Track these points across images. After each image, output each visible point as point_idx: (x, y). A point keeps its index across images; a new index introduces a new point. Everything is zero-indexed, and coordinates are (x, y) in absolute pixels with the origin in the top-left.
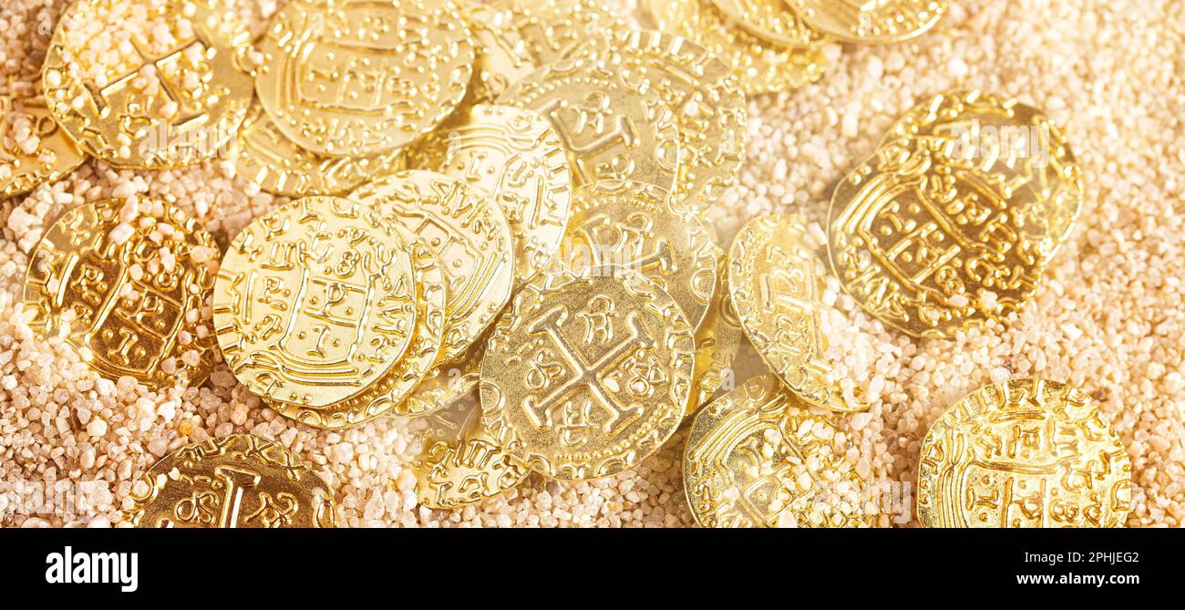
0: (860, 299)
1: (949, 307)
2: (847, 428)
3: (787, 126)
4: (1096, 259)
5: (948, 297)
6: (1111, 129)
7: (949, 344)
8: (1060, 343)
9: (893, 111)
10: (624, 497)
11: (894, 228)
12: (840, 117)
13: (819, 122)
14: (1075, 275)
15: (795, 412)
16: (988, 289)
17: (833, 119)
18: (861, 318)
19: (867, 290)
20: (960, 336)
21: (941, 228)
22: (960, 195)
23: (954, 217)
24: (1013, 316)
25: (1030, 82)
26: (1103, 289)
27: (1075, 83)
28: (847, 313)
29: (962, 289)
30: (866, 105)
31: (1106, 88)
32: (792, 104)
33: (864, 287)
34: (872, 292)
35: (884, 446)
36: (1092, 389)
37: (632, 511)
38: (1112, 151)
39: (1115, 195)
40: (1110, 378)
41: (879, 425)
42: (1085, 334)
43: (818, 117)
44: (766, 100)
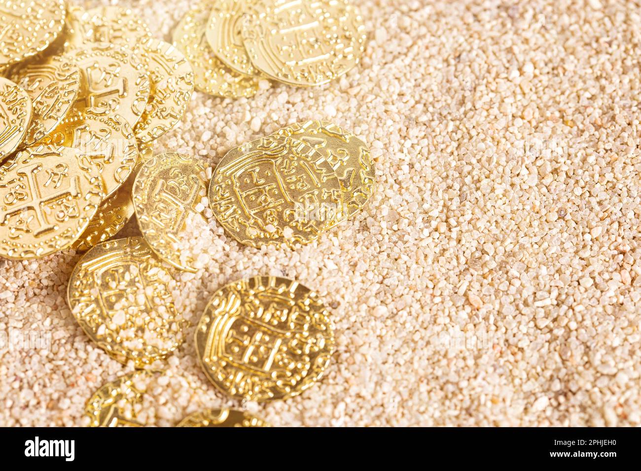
0: (216, 212)
1: (265, 231)
2: (178, 279)
3: (222, 116)
4: (366, 234)
5: (266, 225)
6: (406, 168)
7: (255, 250)
8: (320, 269)
9: (283, 122)
10: (40, 280)
11: (252, 181)
12: (252, 118)
13: (239, 118)
14: (350, 238)
15: (153, 262)
16: (291, 227)
17: (248, 118)
18: (213, 223)
19: (222, 209)
20: (264, 248)
21: (278, 188)
22: (297, 173)
23: (288, 184)
24: (298, 246)
25: (368, 130)
26: (362, 250)
27: (395, 137)
28: (207, 219)
29: (276, 223)
30: (269, 116)
31: (413, 146)
32: (230, 106)
33: (221, 207)
34: (225, 211)
35: (195, 294)
36: (330, 300)
37: (42, 289)
38: (400, 178)
39: (391, 202)
40: (343, 297)
41: (198, 283)
42: (339, 270)
43: (240, 115)
44: (218, 100)
